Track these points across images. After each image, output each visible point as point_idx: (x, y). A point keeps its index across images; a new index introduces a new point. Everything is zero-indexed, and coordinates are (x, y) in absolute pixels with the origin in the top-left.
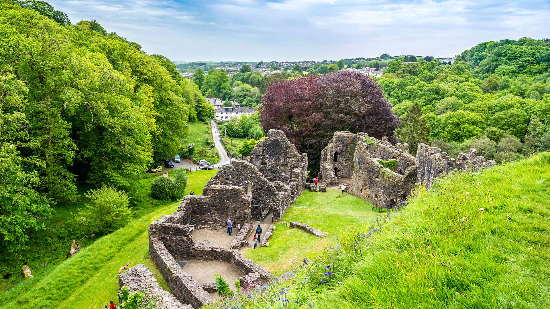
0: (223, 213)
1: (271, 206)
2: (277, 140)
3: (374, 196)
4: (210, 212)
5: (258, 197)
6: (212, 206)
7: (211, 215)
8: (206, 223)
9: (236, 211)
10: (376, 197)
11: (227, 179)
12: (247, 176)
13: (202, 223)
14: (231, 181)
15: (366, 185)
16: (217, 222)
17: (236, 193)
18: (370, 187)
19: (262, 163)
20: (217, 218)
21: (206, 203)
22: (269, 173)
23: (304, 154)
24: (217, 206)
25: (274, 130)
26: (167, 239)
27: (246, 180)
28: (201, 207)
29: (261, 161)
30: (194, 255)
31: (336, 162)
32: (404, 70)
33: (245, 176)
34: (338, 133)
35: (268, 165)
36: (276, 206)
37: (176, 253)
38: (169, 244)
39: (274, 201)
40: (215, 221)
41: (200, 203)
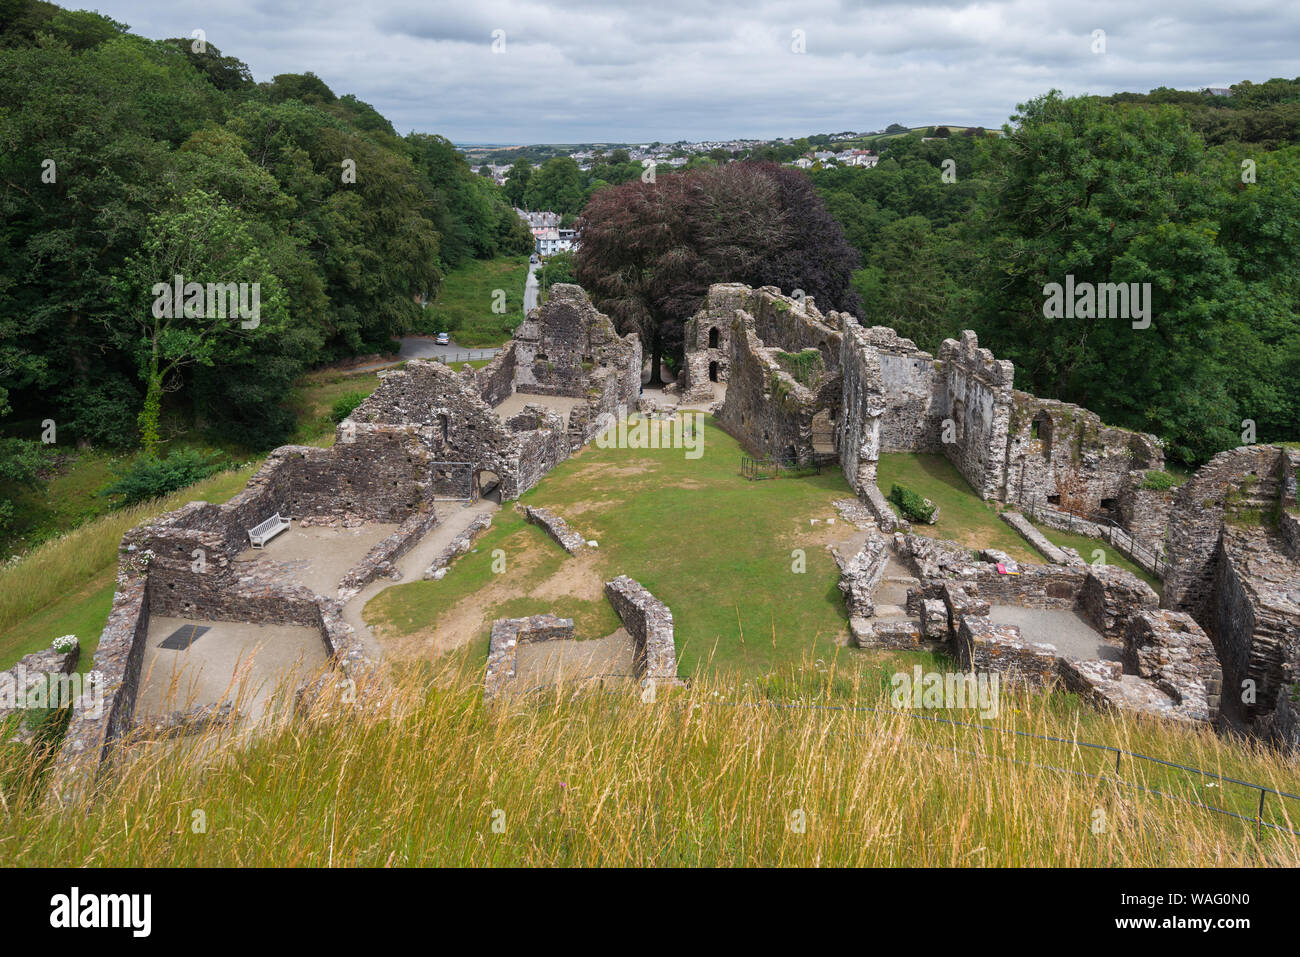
0: (366, 487)
1: (496, 466)
2: (568, 307)
3: (763, 435)
4: (335, 486)
5: (466, 446)
6: (339, 471)
7: (338, 492)
8: (327, 511)
9: (395, 484)
10: (767, 437)
11: (397, 404)
12: (441, 398)
13: (317, 512)
14: (406, 408)
15: (750, 408)
16: (352, 510)
17: (392, 442)
18: (756, 413)
19: (538, 356)
20: (350, 500)
21: (323, 466)
22: (554, 377)
23: (630, 335)
24: (350, 472)
25: (562, 285)
26: (164, 568)
27: (437, 406)
28: (314, 475)
29: (534, 352)
30: (228, 609)
31: (714, 350)
32: (917, 154)
33: (434, 396)
34: (717, 289)
35: (550, 359)
36: (506, 467)
37: (187, 605)
38: (169, 582)
39: (503, 455)
40: (347, 507)
41: (312, 464)
